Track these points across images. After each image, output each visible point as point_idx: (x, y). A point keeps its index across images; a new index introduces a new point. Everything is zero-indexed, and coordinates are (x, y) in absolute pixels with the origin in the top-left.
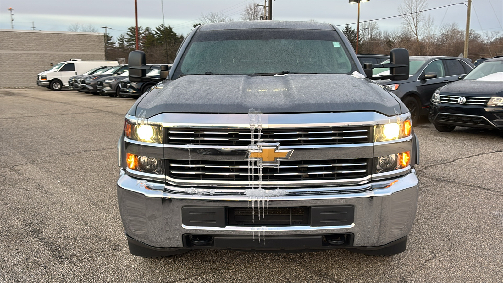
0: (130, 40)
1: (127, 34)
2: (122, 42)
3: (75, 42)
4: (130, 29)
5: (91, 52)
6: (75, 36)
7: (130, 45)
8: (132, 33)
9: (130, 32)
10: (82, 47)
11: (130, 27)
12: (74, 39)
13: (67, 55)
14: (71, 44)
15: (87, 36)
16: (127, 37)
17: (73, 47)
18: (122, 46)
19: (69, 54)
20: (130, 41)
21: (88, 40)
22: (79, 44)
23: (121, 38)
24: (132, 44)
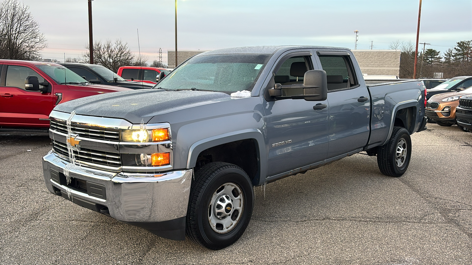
0: (457, 54)
1: (455, 48)
2: (449, 57)
3: (374, 58)
4: (458, 43)
5: (387, 67)
6: (374, 53)
7: (456, 59)
8: (461, 48)
9: (458, 46)
10: (379, 63)
11: (459, 41)
12: (373, 56)
13: (365, 70)
14: (371, 60)
15: (385, 53)
16: (454, 51)
17: (371, 63)
18: (448, 61)
19: (367, 70)
20: (457, 56)
21: (385, 56)
22: (378, 60)
23: (448, 52)
24: (460, 58)
